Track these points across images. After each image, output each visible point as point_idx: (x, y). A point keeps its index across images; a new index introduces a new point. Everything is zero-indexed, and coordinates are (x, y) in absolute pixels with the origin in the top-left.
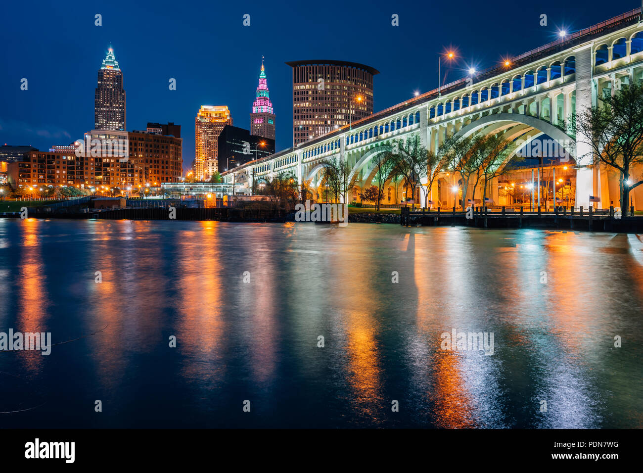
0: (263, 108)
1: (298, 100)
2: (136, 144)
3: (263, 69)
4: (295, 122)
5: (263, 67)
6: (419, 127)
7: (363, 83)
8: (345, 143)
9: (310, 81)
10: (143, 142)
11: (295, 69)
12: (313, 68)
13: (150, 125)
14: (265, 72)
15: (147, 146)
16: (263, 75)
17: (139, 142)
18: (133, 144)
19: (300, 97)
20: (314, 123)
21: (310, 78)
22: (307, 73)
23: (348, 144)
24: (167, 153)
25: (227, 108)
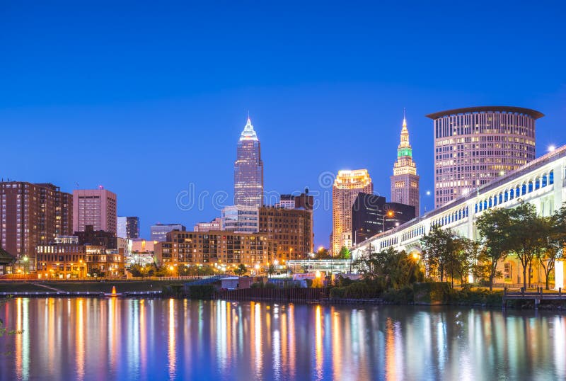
0: (404, 169)
1: (441, 158)
2: (266, 220)
3: (405, 123)
4: (437, 185)
5: (405, 120)
6: (553, 189)
7: (521, 130)
8: (474, 210)
9: (455, 133)
10: (273, 217)
11: (437, 122)
12: (458, 118)
13: (284, 197)
14: (408, 127)
15: (276, 221)
16: (404, 130)
17: (269, 217)
18: (263, 219)
19: (442, 154)
20: (459, 185)
21: (455, 130)
22: (451, 125)
23: (476, 212)
24: (296, 226)
25: (366, 171)
